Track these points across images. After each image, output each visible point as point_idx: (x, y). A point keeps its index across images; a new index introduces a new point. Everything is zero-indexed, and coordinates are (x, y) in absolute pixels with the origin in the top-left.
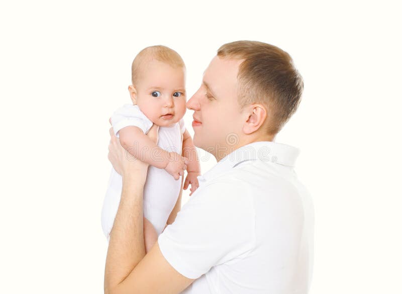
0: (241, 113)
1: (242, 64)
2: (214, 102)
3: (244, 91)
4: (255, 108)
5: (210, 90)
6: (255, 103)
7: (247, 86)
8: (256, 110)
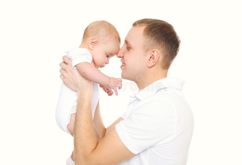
0: (146, 55)
1: (145, 29)
2: (131, 50)
3: (147, 42)
4: (153, 52)
5: (129, 44)
6: (153, 49)
7: (148, 40)
8: (154, 53)
